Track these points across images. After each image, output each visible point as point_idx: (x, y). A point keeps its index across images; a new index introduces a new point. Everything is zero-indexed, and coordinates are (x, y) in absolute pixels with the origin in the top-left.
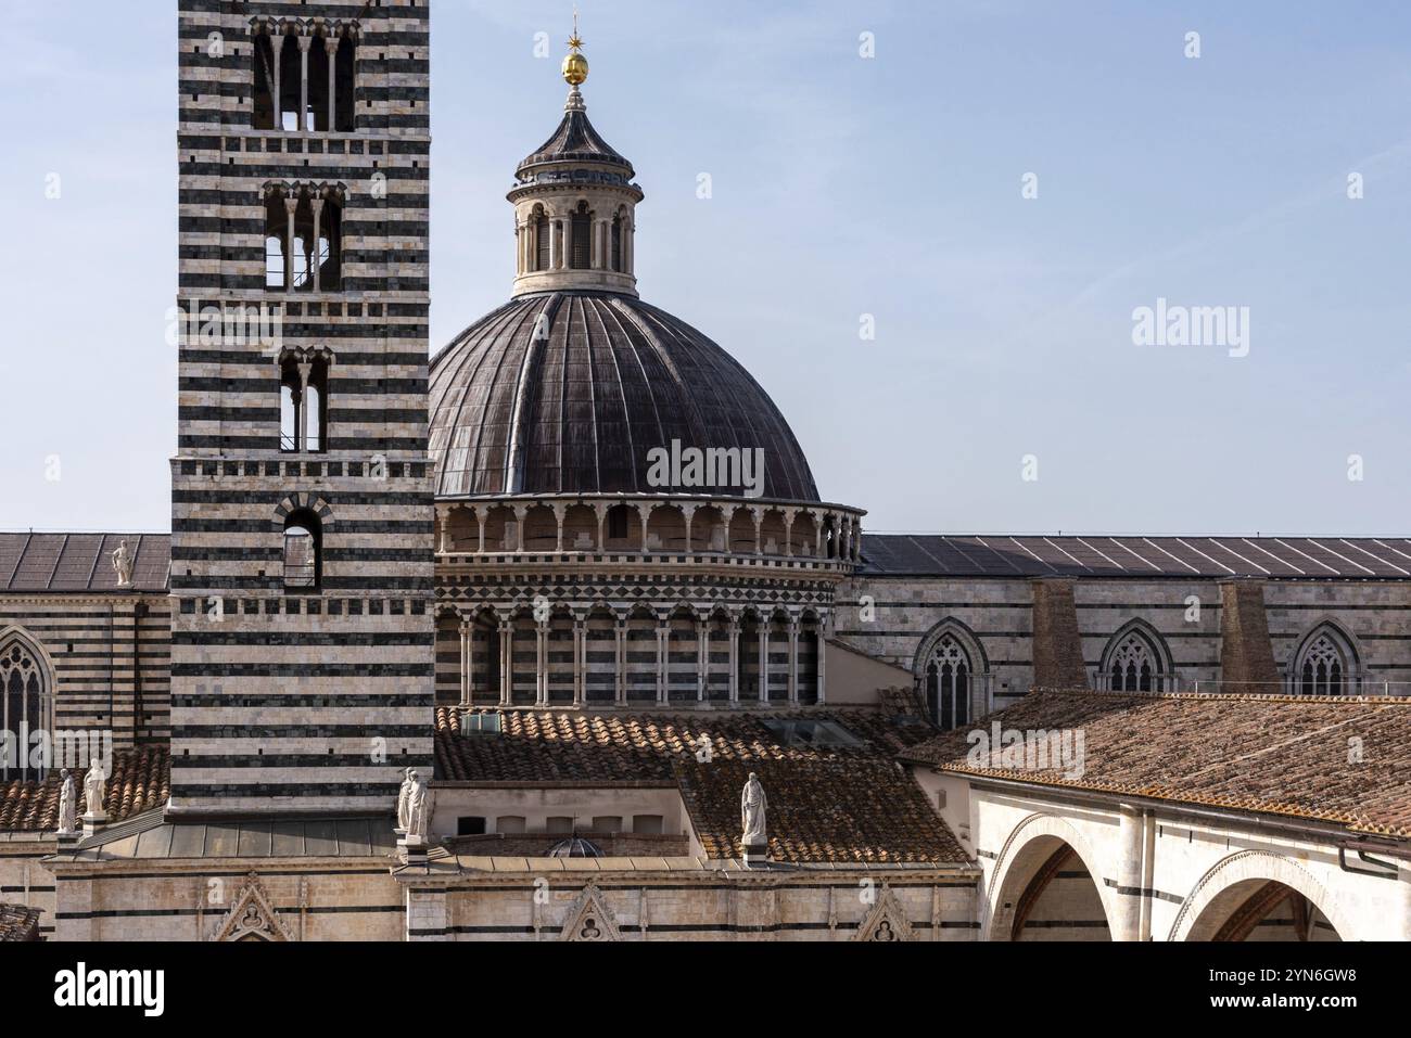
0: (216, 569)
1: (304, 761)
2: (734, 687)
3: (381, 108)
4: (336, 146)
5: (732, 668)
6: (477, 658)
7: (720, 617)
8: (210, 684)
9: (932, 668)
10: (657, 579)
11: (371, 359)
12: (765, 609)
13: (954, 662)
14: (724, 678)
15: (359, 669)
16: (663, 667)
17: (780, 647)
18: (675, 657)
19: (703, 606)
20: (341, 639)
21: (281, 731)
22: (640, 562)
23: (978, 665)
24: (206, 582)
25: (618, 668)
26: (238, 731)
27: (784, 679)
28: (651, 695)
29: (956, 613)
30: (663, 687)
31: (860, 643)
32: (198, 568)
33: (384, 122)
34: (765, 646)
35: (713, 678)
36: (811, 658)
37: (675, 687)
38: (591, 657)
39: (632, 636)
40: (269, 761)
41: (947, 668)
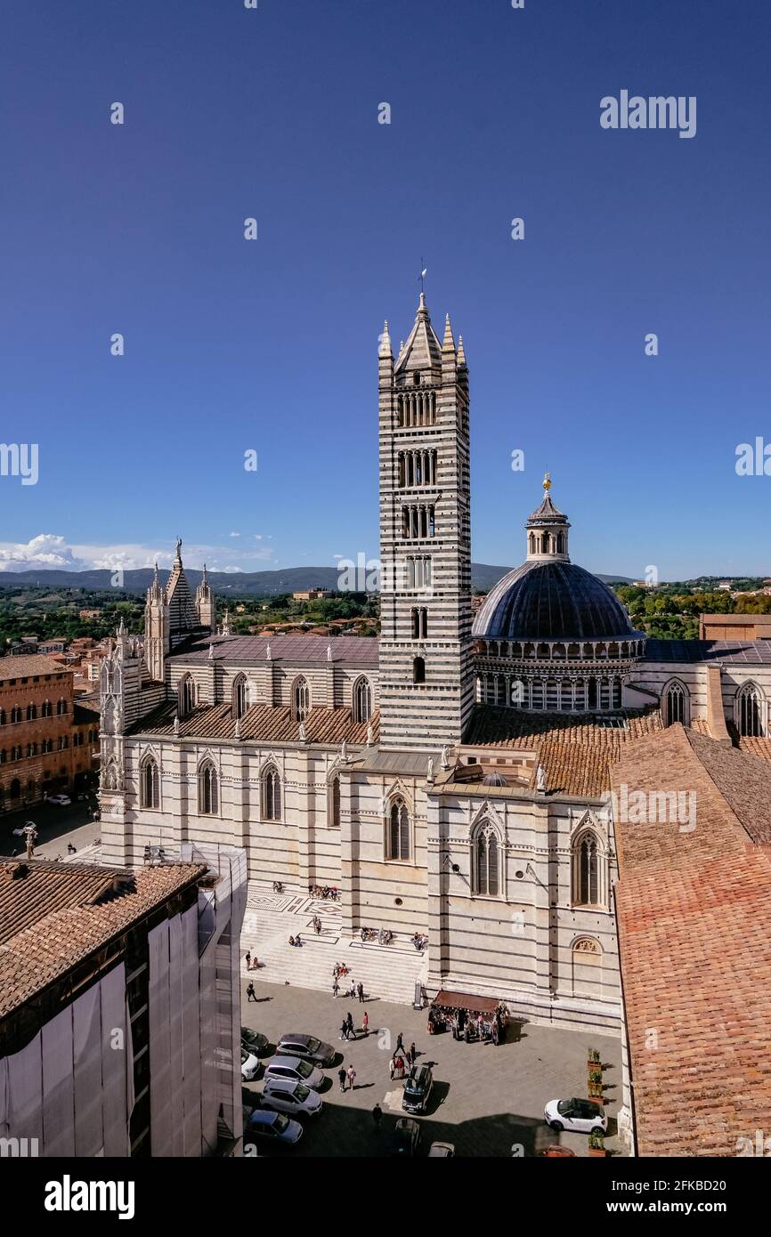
0: (393, 676)
1: (420, 736)
2: (586, 702)
3: (443, 530)
4: (428, 543)
5: (586, 696)
6: (499, 689)
7: (580, 679)
8: (391, 711)
9: (670, 694)
10: (557, 668)
11: (440, 610)
12: (599, 677)
13: (678, 692)
14: (583, 699)
15: (437, 708)
16: (559, 696)
17: (605, 688)
18: (563, 693)
19: (574, 676)
20: (431, 698)
21: (413, 726)
22: (549, 662)
23: (686, 693)
24: (390, 680)
25: (544, 696)
26: (400, 725)
27: (607, 698)
28: (556, 705)
29: (676, 675)
30: (559, 703)
31: (639, 685)
32: (387, 675)
33: (443, 534)
34: (599, 687)
35: (577, 700)
36: (619, 691)
37: (564, 703)
38: (534, 692)
39: (549, 685)
40: (410, 735)
41: (675, 694)
